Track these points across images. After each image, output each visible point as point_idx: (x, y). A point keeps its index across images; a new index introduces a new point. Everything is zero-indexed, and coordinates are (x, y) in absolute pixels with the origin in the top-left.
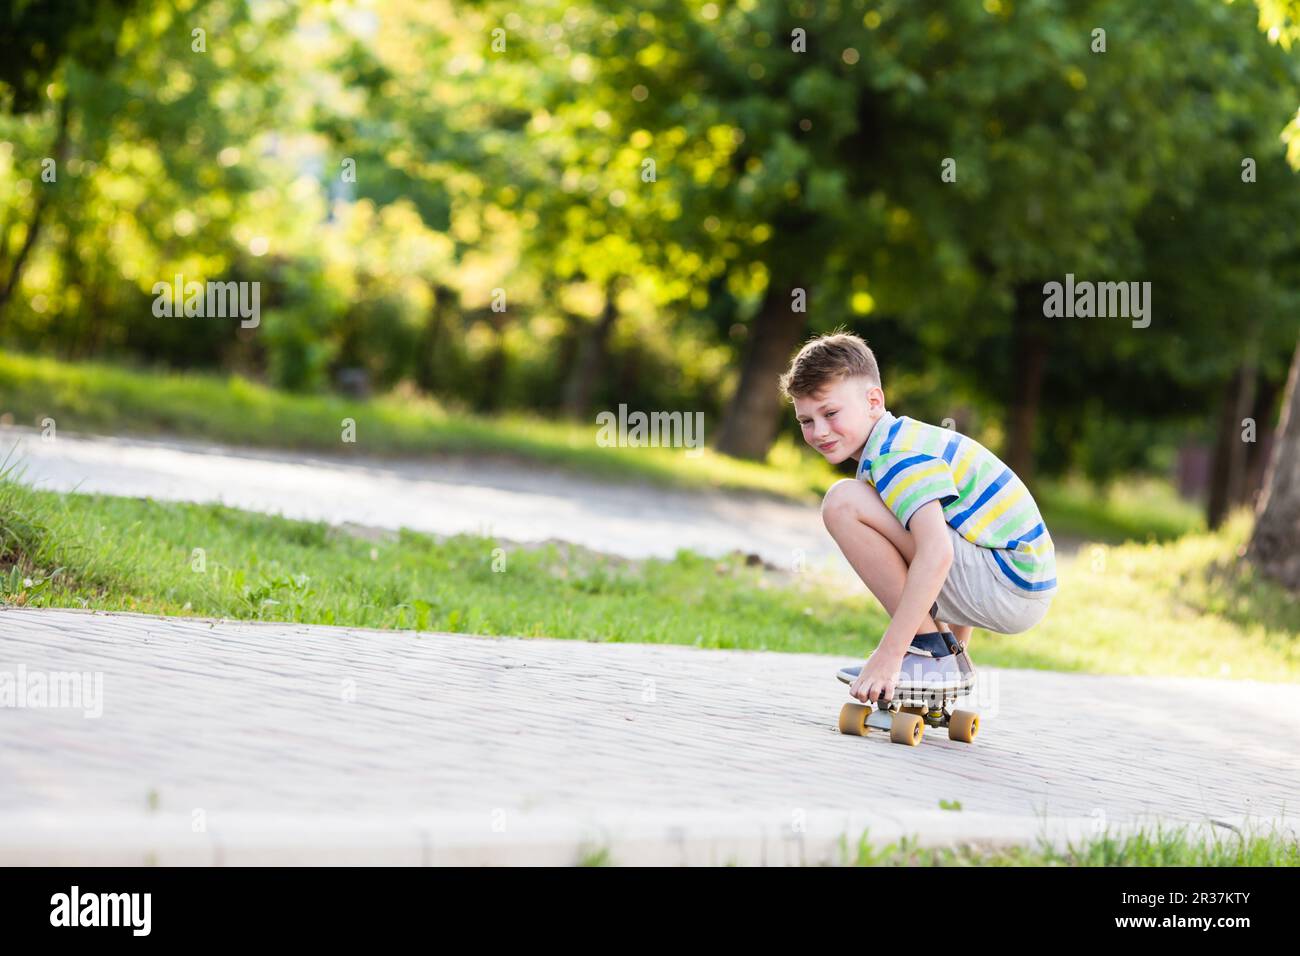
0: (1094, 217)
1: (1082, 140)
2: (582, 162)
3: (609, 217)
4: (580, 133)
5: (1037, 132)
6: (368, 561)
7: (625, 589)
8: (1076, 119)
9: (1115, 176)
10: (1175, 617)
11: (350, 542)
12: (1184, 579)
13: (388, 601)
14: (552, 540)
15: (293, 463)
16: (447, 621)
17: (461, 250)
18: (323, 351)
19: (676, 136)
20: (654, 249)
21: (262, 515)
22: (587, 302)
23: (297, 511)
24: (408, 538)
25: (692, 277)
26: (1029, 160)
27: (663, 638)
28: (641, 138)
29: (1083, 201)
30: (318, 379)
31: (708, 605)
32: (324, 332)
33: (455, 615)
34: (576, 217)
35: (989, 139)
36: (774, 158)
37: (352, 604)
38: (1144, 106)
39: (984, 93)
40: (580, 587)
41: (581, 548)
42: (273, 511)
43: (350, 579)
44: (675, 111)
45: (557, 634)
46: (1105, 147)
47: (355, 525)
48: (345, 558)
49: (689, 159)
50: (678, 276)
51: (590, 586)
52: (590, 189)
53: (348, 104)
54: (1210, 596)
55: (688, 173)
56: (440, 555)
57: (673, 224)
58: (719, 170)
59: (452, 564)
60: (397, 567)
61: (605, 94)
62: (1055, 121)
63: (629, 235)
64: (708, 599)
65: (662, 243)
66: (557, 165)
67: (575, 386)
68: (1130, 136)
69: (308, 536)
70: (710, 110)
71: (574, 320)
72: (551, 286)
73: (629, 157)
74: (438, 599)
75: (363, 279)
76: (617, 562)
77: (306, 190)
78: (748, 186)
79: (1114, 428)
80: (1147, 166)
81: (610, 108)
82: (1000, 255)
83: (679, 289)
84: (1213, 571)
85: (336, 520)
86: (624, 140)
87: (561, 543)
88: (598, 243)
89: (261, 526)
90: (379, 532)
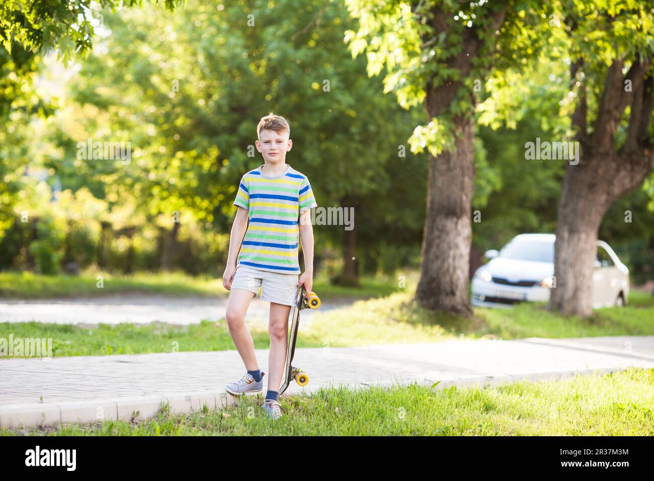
0: (368, 167)
1: (357, 138)
2: (156, 168)
3: (169, 189)
4: (155, 155)
5: (339, 136)
6: (88, 335)
7: (180, 336)
8: (354, 129)
9: (373, 150)
10: (388, 324)
11: (81, 330)
12: (392, 310)
13: (97, 347)
14: (154, 322)
15: (52, 304)
16: (118, 351)
17: (111, 206)
18: (58, 255)
19: (194, 153)
20: (189, 200)
21: (49, 324)
22: (166, 222)
23: (61, 321)
24: (102, 326)
25: (206, 210)
26: (336, 148)
27: (194, 350)
28: (180, 154)
29: (361, 162)
30: (57, 268)
31: (212, 338)
32: (57, 248)
33: (120, 349)
34: (156, 190)
35: (320, 141)
36: (233, 158)
37: (85, 349)
38: (381, 122)
39: (315, 124)
40: (164, 337)
41: (165, 323)
42: (52, 322)
43: (83, 341)
44: (192, 143)
45: (156, 351)
46: (367, 139)
47: (82, 324)
48: (80, 335)
49: (199, 161)
50: (201, 210)
51: (168, 335)
52: (161, 178)
53: (57, 153)
54: (402, 315)
55: (200, 167)
56: (114, 331)
57: (196, 189)
58: (212, 165)
59: (118, 334)
60: (99, 336)
61: (162, 140)
62: (346, 130)
63: (178, 194)
64: (211, 336)
65: (193, 198)
66: (146, 171)
67: (165, 258)
68: (377, 133)
69: (66, 329)
70: (205, 142)
71: (162, 229)
72: (150, 219)
73: (176, 163)
74: (114, 345)
75: (70, 223)
76: (179, 327)
77: (42, 189)
78: (224, 171)
79: (392, 250)
80: (385, 145)
81: (165, 145)
82: (331, 187)
83: (202, 215)
84: (403, 306)
85: (75, 323)
86: (173, 155)
87: (158, 322)
88: (166, 200)
89: (49, 328)
90: (91, 325)
